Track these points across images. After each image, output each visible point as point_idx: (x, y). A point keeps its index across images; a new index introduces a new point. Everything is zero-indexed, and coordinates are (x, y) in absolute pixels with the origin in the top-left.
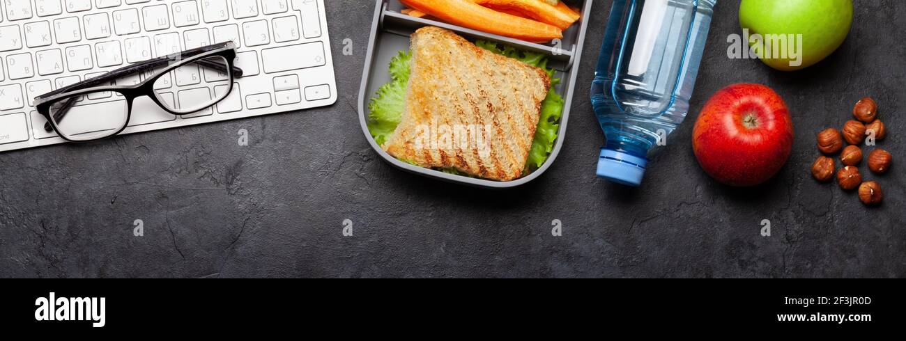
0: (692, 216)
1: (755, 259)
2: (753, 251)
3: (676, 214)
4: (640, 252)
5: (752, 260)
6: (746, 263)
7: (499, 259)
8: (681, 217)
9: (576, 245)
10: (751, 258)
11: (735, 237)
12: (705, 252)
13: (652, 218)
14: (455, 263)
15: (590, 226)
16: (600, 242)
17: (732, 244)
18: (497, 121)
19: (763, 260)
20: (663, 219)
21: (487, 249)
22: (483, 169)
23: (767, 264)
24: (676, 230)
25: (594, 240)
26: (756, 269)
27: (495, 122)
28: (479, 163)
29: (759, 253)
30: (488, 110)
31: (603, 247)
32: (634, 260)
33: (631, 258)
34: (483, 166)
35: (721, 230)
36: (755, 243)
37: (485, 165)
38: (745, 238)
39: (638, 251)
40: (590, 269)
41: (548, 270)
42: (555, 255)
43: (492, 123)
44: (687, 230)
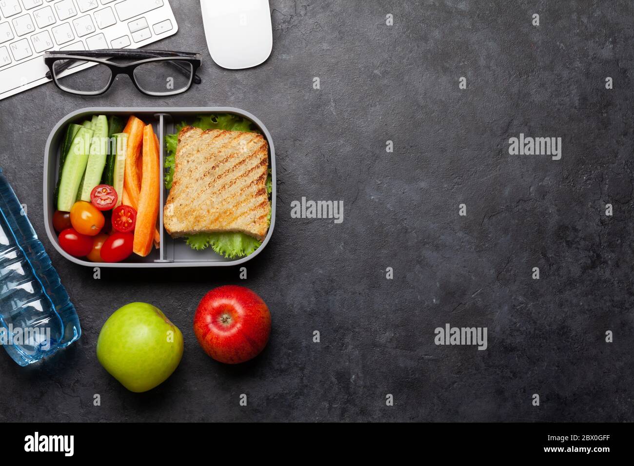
0: (528, 210)
1: (578, 239)
2: (576, 233)
3: (516, 209)
4: (491, 240)
5: (576, 240)
6: (572, 243)
7: (384, 251)
8: (520, 211)
9: (442, 237)
10: (574, 239)
11: (561, 224)
12: (540, 236)
13: (498, 213)
14: (352, 257)
15: (452, 222)
16: (460, 234)
17: (560, 229)
18: (225, 160)
19: (584, 239)
20: (506, 214)
21: (376, 244)
22: (262, 163)
23: (587, 243)
24: (516, 221)
25: (456, 233)
26: (579, 246)
27: (226, 161)
28: (258, 167)
29: (580, 234)
30: (217, 169)
31: (462, 237)
32: (486, 246)
33: (484, 245)
34: (260, 163)
35: (550, 219)
36: (577, 227)
37: (259, 162)
38: (570, 224)
39: (489, 239)
40: (454, 255)
41: (422, 257)
42: (427, 246)
43: (226, 164)
44: (525, 221)
